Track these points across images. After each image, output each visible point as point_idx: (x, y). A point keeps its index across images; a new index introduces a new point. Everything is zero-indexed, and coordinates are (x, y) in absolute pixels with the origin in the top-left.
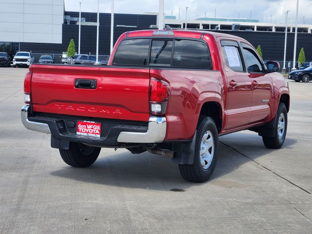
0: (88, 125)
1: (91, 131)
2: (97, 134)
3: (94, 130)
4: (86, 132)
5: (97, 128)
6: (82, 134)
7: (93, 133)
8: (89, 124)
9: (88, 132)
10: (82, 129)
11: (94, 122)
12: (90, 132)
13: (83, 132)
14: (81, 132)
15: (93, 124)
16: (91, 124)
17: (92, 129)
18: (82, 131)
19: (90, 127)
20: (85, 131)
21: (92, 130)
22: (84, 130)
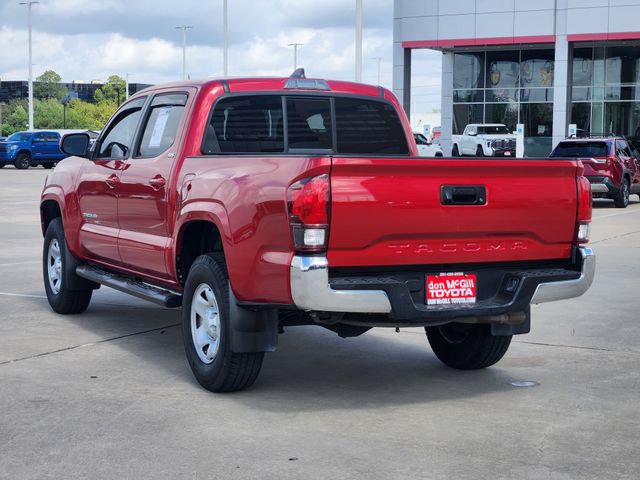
0: (448, 282)
1: (455, 292)
2: (469, 296)
3: (462, 290)
4: (445, 297)
5: (467, 286)
6: (439, 302)
7: (460, 296)
8: (451, 279)
9: (450, 296)
10: (437, 292)
11: (461, 274)
12: (453, 295)
13: (441, 298)
14: (435, 297)
15: (460, 278)
16: (455, 278)
17: (458, 287)
18: (437, 295)
19: (452, 285)
20: (443, 295)
21: (458, 290)
22: (440, 293)
